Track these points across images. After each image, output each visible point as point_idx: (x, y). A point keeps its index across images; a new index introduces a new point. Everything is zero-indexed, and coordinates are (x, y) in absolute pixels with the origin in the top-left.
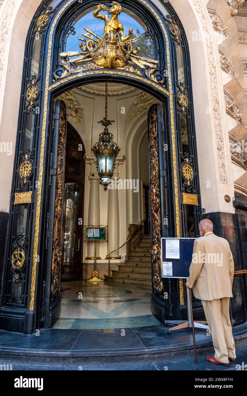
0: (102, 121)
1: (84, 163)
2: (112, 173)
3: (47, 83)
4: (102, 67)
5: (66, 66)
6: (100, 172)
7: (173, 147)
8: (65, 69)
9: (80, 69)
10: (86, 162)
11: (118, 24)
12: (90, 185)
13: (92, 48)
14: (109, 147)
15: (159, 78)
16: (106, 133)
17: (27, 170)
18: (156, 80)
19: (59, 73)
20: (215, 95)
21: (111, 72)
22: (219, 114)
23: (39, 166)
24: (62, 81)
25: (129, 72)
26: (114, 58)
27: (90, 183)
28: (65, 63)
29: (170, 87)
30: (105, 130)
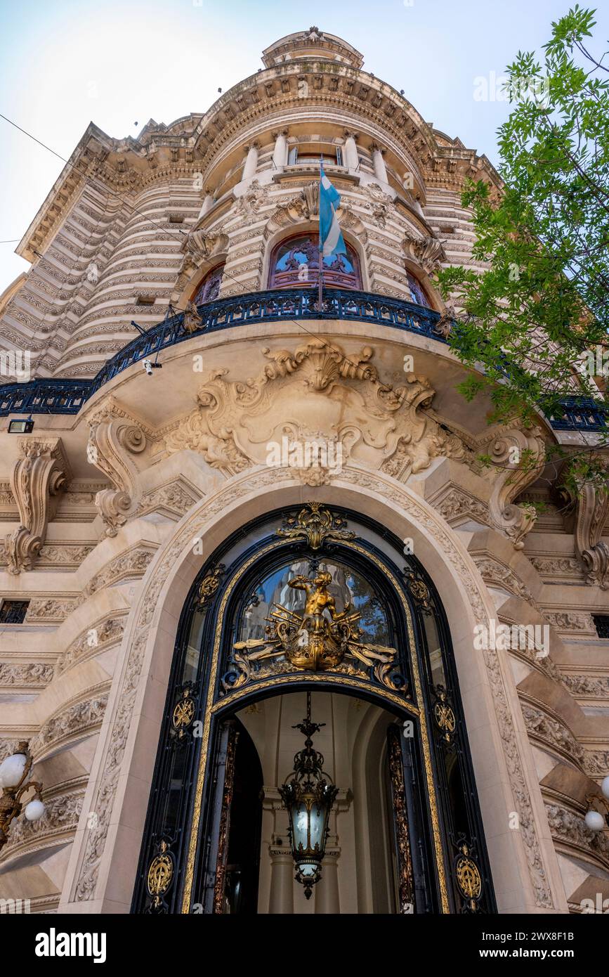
0: (299, 726)
1: (261, 809)
2: (322, 851)
3: (210, 697)
4: (302, 669)
5: (243, 666)
6: (295, 850)
7: (434, 822)
8: (241, 671)
9: (265, 673)
10: (265, 806)
11: (327, 597)
12: (271, 868)
13: (285, 636)
14: (314, 788)
15: (399, 681)
16: (309, 751)
17: (162, 877)
18: (392, 687)
19: (231, 678)
20: (501, 708)
21: (317, 678)
22: (514, 746)
23: (187, 869)
24: (235, 696)
25: (346, 675)
26: (320, 655)
27: (272, 864)
28: (242, 660)
29: (420, 699)
30: (306, 744)
